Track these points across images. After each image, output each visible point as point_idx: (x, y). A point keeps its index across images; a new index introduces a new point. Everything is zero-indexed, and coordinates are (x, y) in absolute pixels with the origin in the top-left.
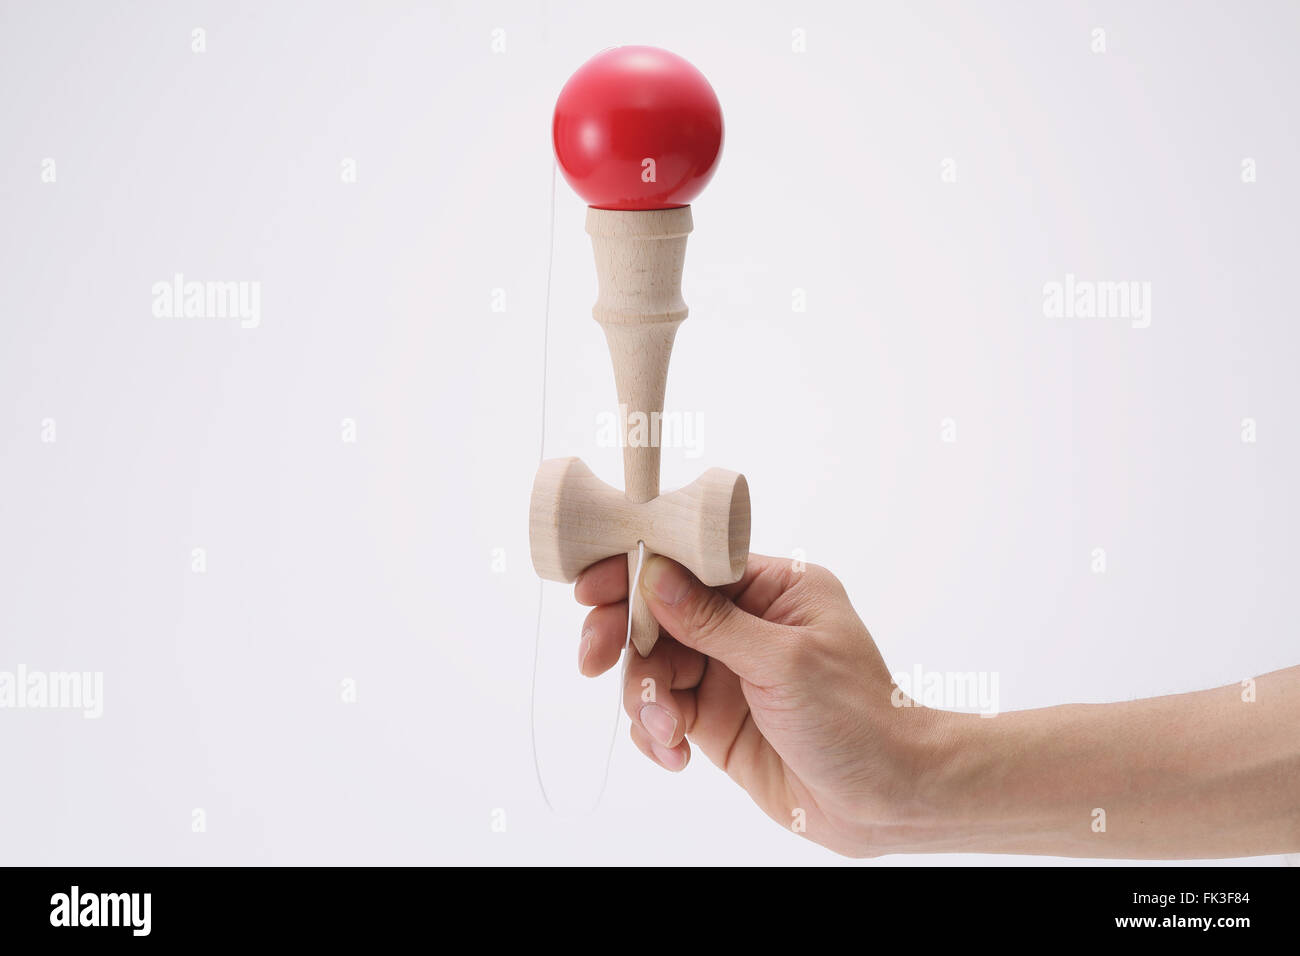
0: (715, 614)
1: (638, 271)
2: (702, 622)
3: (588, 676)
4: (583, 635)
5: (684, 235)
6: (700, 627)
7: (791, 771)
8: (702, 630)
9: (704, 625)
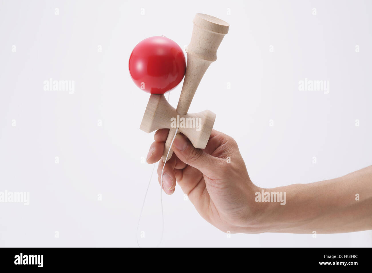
0: (196, 155)
1: (209, 42)
2: (192, 157)
3: (148, 163)
4: (151, 149)
5: (224, 34)
6: (191, 158)
7: (212, 201)
8: (192, 159)
9: (193, 158)
